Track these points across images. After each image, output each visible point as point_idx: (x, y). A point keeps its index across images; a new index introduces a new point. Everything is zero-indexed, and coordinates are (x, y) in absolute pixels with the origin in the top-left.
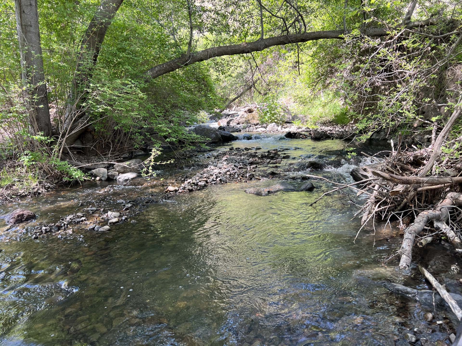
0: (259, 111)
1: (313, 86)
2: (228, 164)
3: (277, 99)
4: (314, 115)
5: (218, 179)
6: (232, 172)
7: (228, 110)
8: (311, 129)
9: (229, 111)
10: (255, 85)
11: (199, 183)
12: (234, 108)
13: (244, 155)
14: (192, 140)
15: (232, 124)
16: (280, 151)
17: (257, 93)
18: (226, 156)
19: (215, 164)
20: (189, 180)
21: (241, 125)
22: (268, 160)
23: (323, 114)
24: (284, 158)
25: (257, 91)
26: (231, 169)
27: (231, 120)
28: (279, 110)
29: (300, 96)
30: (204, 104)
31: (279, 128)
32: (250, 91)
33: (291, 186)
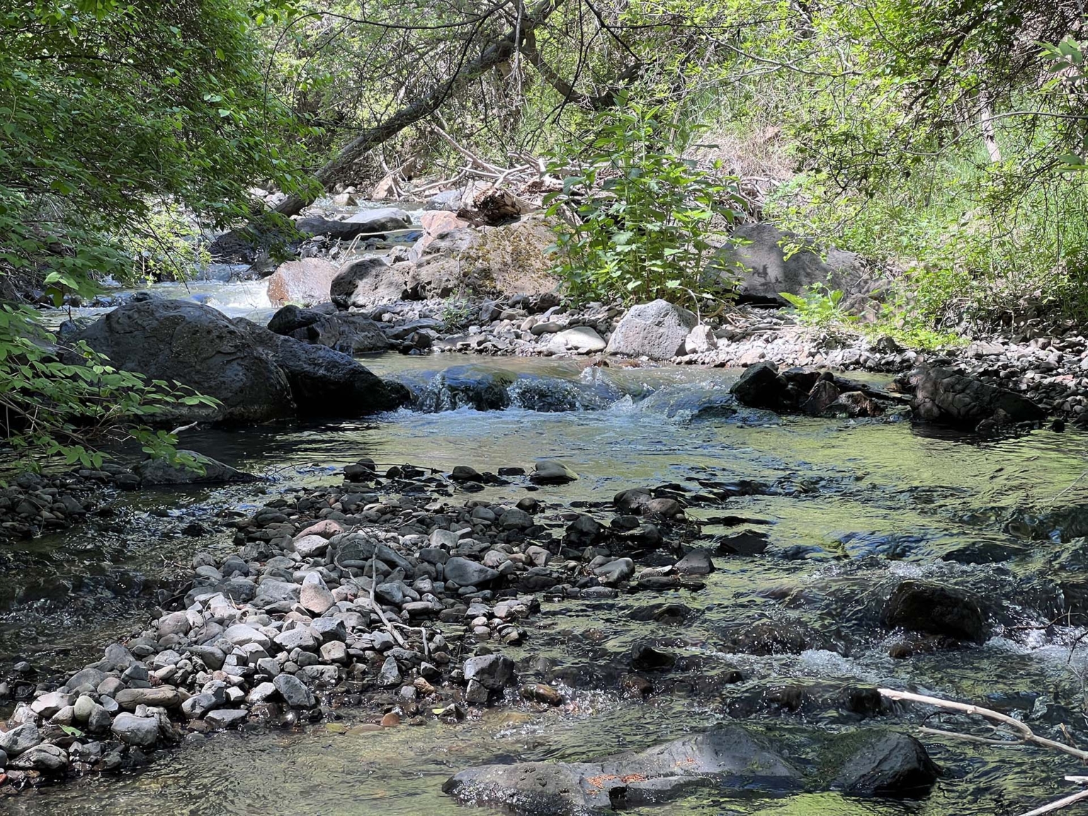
0: (560, 214)
1: (925, 60)
2: (331, 583)
3: (684, 136)
4: (932, 259)
5: (257, 694)
6: (360, 642)
7: (343, 198)
8: (911, 355)
9: (351, 202)
10: (532, 39)
11: (123, 722)
12: (386, 183)
13: (448, 519)
14: (83, 402)
15: (367, 297)
16: (697, 500)
17: (550, 90)
18: (320, 526)
19: (238, 580)
20: (47, 700)
21: (431, 303)
22: (618, 566)
23: (995, 250)
24: (728, 549)
25: (550, 75)
26: (352, 621)
27: (360, 270)
28: (695, 215)
29: (841, 127)
30: (179, 151)
31: (697, 338)
32: (500, 76)
33: (770, 756)
